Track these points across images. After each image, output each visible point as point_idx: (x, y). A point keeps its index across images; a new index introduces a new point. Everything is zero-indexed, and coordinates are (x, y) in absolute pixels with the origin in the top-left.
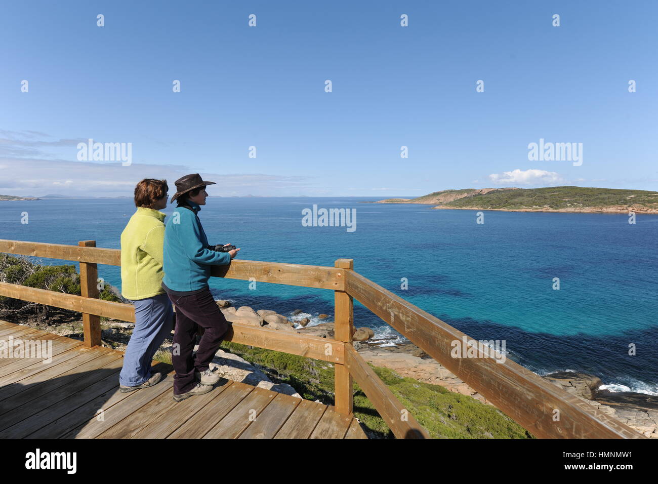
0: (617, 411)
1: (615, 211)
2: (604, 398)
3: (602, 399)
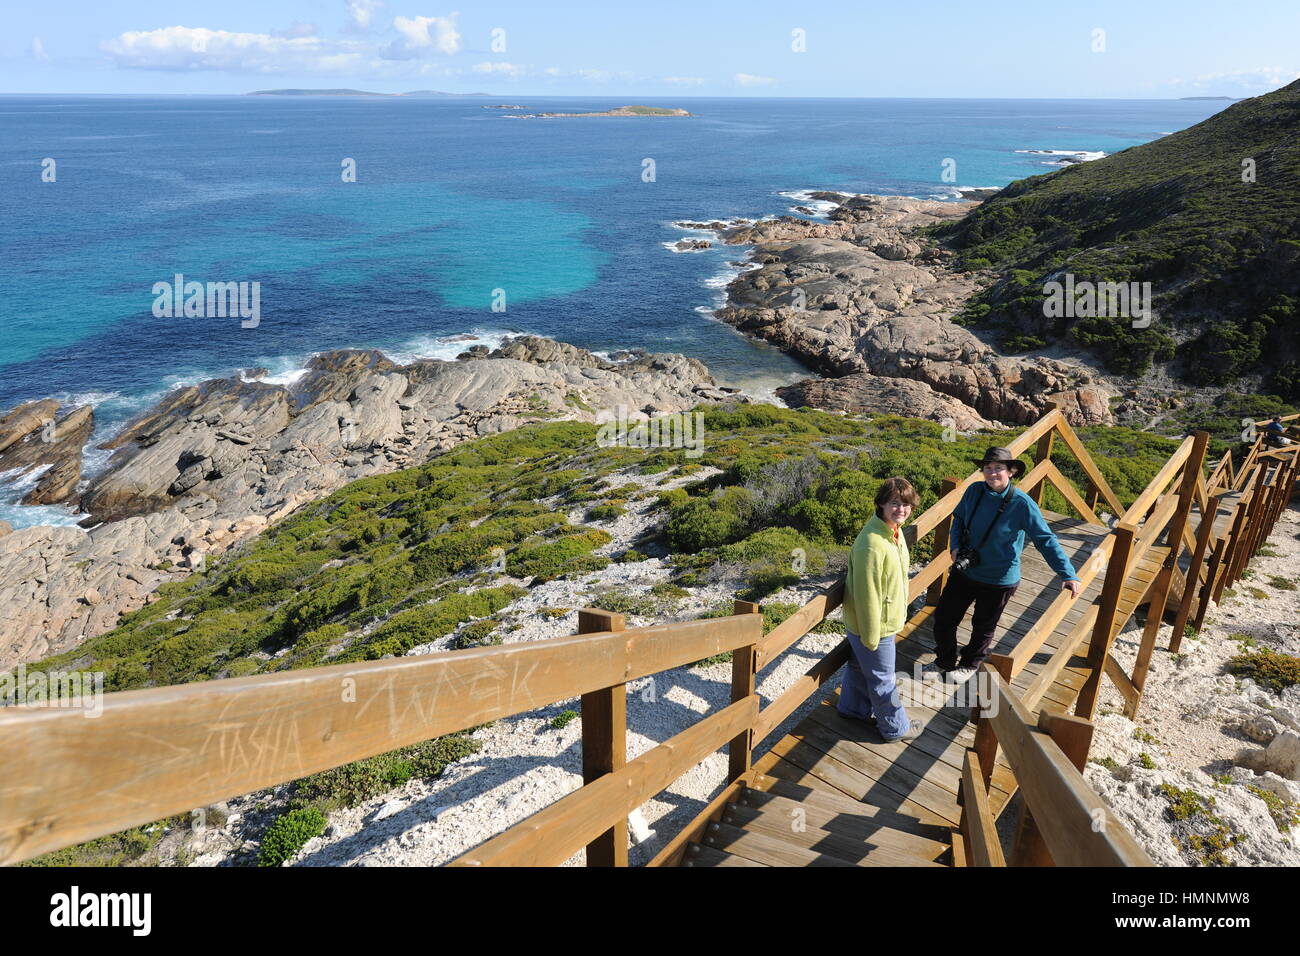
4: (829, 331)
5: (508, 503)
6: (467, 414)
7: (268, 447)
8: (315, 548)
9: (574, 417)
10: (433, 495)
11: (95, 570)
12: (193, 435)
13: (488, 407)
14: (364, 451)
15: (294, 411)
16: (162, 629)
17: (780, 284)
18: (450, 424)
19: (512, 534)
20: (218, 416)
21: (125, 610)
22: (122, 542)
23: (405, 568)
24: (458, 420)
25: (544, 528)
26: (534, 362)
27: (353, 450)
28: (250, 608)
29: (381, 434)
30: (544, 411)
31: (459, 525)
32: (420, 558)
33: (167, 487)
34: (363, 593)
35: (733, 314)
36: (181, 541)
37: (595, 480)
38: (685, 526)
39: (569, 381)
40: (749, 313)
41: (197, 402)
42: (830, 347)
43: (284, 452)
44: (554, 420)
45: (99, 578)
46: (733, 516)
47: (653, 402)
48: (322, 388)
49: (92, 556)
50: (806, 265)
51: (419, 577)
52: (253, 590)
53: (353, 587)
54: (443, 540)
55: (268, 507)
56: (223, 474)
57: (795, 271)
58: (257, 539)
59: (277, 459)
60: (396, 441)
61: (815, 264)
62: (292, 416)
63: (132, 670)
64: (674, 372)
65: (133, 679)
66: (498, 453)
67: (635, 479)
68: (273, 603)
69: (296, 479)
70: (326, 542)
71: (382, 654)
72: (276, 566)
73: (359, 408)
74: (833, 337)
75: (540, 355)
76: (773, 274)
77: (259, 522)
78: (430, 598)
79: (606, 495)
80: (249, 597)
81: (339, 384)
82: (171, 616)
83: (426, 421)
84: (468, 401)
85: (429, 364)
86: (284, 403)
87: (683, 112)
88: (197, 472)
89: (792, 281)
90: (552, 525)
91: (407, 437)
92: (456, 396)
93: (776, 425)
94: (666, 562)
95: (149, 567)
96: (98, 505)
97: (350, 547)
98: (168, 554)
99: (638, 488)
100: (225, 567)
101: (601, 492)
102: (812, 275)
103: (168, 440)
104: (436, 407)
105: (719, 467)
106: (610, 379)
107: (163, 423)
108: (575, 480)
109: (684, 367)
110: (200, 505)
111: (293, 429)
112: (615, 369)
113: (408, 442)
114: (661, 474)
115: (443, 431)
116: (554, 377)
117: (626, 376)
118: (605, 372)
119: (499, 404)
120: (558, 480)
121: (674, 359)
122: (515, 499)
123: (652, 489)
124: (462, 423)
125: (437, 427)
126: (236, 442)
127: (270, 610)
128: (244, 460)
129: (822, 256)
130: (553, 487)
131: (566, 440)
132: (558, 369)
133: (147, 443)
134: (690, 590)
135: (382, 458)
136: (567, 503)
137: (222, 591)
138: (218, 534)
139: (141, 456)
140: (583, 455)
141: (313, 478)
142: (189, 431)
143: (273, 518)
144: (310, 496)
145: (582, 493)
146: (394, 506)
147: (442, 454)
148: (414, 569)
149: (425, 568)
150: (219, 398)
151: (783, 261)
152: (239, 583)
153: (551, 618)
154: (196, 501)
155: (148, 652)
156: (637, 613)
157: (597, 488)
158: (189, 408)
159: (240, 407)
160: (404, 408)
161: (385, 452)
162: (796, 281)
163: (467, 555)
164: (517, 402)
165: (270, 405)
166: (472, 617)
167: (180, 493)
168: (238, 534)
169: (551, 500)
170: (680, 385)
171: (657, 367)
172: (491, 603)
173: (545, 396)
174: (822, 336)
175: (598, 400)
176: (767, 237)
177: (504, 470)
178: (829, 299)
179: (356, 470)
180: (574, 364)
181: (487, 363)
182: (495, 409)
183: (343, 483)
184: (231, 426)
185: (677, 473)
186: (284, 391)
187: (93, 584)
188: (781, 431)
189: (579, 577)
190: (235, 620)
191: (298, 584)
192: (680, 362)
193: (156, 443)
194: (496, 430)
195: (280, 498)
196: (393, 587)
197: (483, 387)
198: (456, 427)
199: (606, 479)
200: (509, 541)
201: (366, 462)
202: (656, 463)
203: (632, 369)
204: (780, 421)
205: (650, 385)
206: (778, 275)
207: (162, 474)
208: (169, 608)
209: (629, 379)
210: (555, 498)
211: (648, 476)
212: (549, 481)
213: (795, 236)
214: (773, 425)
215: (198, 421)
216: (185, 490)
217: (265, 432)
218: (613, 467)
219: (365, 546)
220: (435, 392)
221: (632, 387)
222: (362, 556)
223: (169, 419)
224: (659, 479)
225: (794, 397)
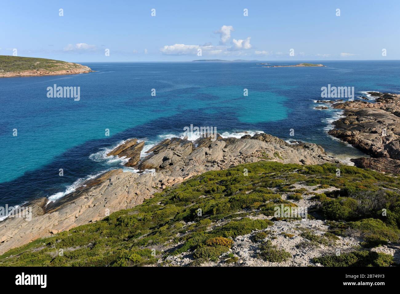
0: (60, 212)
1: (29, 74)
2: (51, 208)
3: (50, 210)
4: (373, 141)
5: (259, 188)
6: (243, 155)
7: (186, 158)
8: (198, 191)
9: (276, 160)
10: (233, 180)
11: (140, 186)
12: (167, 152)
13: (249, 154)
14: (211, 163)
15: (194, 149)
16: (156, 207)
17: (354, 123)
18: (237, 158)
19: (262, 199)
20: (174, 148)
21: (146, 198)
22: (147, 179)
23: (228, 204)
24: (240, 157)
25: (273, 199)
26: (265, 141)
27: (208, 162)
28: (179, 206)
29: (217, 158)
30: (267, 157)
31: (243, 192)
32: (232, 201)
33: (159, 166)
34: (215, 209)
35: (335, 132)
36: (161, 181)
37: (290, 185)
38: (330, 209)
39: (276, 148)
40: (341, 132)
41: (169, 143)
42: (373, 147)
43: (190, 160)
44: (270, 161)
45: (140, 188)
46: (350, 209)
47: (304, 159)
48: (202, 143)
49: (140, 182)
50: (365, 117)
51: (232, 208)
52: (180, 200)
53: (211, 207)
54: (239, 197)
55: (184, 175)
56: (173, 164)
57: (360, 119)
58: (180, 184)
59: (188, 162)
60: (221, 161)
61: (369, 117)
62: (193, 150)
63: (148, 218)
64: (312, 149)
65: (148, 220)
66: (251, 169)
67: (305, 187)
68: (185, 206)
69: (192, 168)
70: (201, 190)
71: (228, 236)
72: (187, 194)
73: (211, 150)
74: (375, 143)
75: (267, 140)
76: (351, 119)
77: (181, 180)
78: (237, 217)
79: (294, 191)
80: (179, 202)
81: (207, 142)
82: (158, 204)
83: (230, 156)
84: (243, 152)
85: (233, 139)
86: (191, 146)
87: (321, 65)
88: (167, 163)
89: (359, 122)
90: (276, 198)
91: (224, 160)
92: (239, 150)
93: (357, 174)
94: (325, 222)
95: (153, 187)
96: (142, 168)
97: (207, 192)
98: (157, 184)
99: (306, 190)
100: (171, 191)
101: (292, 190)
102: (367, 121)
103: (161, 153)
104: (233, 152)
105: (337, 187)
106: (289, 150)
107: (160, 148)
108: (282, 184)
109: (316, 149)
110: (167, 172)
111: (193, 153)
112: (291, 146)
113: (224, 162)
114: (314, 186)
115: (235, 160)
116: (271, 147)
117: (295, 149)
118: (288, 147)
119: (253, 153)
120: (276, 182)
121: (312, 145)
122: (261, 186)
123: (311, 191)
124: (241, 158)
125: (233, 158)
126: (178, 155)
127: (185, 207)
128: (179, 161)
129: (371, 114)
130: (274, 185)
131: (274, 168)
132: (272, 144)
133: (156, 153)
134: (340, 237)
135: (216, 166)
136: (280, 191)
137: (172, 199)
138: (170, 181)
139: (154, 156)
140: (284, 175)
141: (197, 169)
142: (166, 151)
143: (185, 179)
144: (195, 174)
145: (285, 189)
146: (221, 182)
147: (234, 167)
148: (231, 205)
149: (234, 205)
150: (175, 143)
151: (356, 115)
152: (177, 198)
153: (287, 237)
154: (166, 171)
155: (152, 213)
156: (321, 243)
157: (291, 188)
158: (167, 145)
159: (180, 146)
160: (224, 151)
161: (217, 164)
162: (360, 122)
163: (247, 203)
164: (258, 153)
165: (188, 146)
166: (257, 229)
167: (162, 168)
168: (176, 182)
169: (274, 189)
170: (314, 154)
171: (306, 147)
172: (262, 225)
173: (267, 153)
174: (370, 142)
175: (285, 156)
176: (350, 107)
177: (256, 176)
178: (374, 129)
179: (209, 168)
180: (277, 143)
181: (250, 140)
182: (251, 155)
183: (204, 172)
184: (177, 151)
185: (320, 187)
186: (192, 142)
187: (139, 189)
188: (359, 177)
189: (291, 221)
190: (175, 209)
191: (192, 201)
192: (315, 146)
193: (158, 153)
194: (251, 161)
195: (187, 173)
196: (224, 209)
197: (248, 147)
198: (239, 159)
199: (294, 185)
200: (261, 201)
201: (212, 166)
202: (312, 182)
203: (297, 147)
204: (359, 173)
205: (303, 153)
206: (354, 120)
207: (159, 162)
208: (158, 201)
209: (296, 150)
210: (275, 189)
211: (309, 187)
212: (273, 182)
213: (361, 107)
214: (356, 174)
215: (169, 148)
216: (164, 167)
217: (185, 154)
218: (295, 181)
219: (212, 193)
220: (233, 148)
221: (297, 153)
222: (211, 196)
223: (162, 147)
224: (314, 188)
225: (358, 163)
